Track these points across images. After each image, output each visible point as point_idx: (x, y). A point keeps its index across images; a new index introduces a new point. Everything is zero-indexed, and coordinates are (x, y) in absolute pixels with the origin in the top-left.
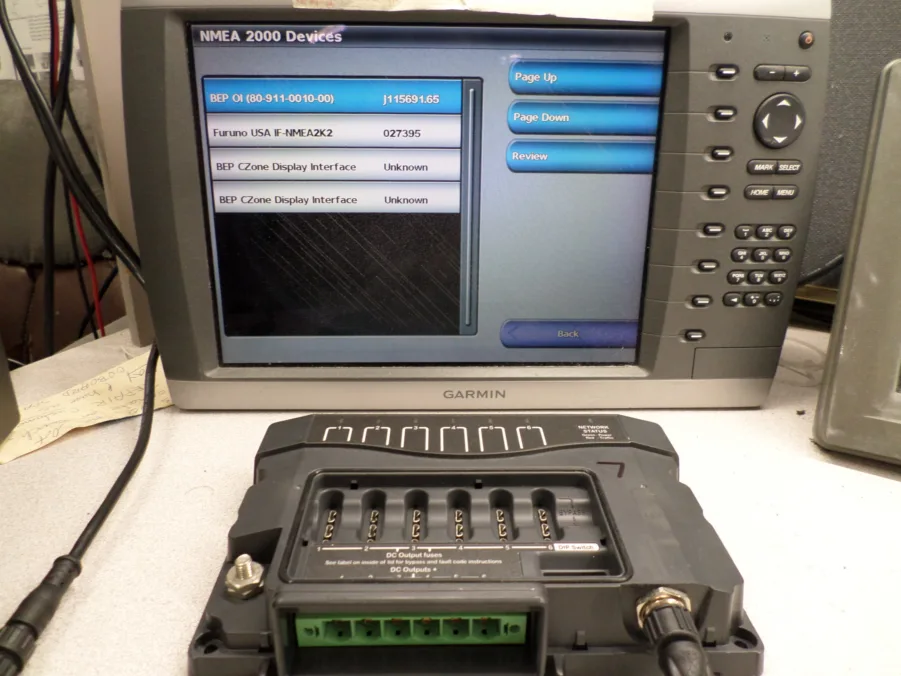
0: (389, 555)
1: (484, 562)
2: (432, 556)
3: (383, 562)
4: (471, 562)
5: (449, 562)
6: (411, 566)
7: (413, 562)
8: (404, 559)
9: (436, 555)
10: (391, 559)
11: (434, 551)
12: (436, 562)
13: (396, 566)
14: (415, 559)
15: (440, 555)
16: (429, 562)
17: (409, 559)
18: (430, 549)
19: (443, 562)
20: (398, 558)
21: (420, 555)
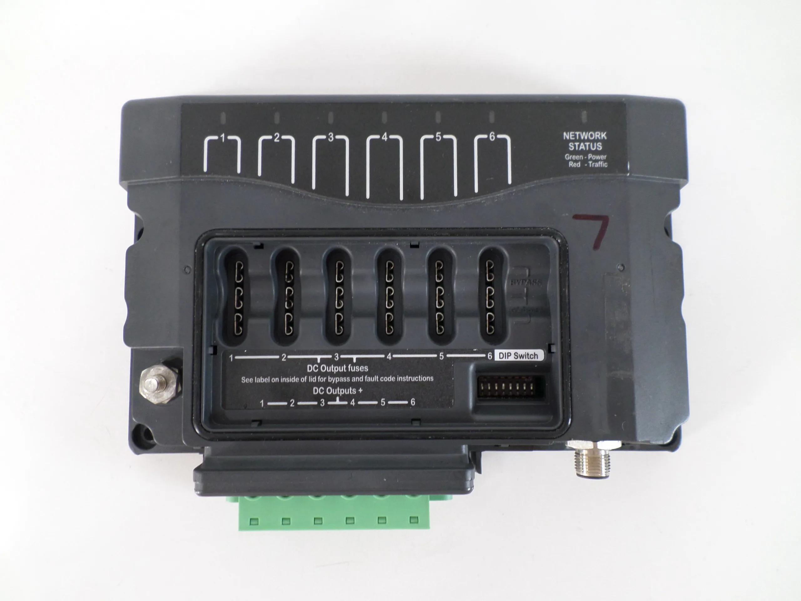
0: (311, 368)
1: (414, 379)
2: (357, 369)
3: (304, 379)
4: (400, 379)
5: (376, 378)
6: (335, 386)
7: (337, 380)
8: (326, 374)
9: (361, 369)
10: (313, 374)
11: (360, 362)
12: (361, 379)
13: (318, 384)
14: (339, 374)
15: (366, 369)
16: (354, 379)
17: (332, 374)
18: (355, 357)
19: (369, 379)
20: (319, 374)
21: (343, 369)
